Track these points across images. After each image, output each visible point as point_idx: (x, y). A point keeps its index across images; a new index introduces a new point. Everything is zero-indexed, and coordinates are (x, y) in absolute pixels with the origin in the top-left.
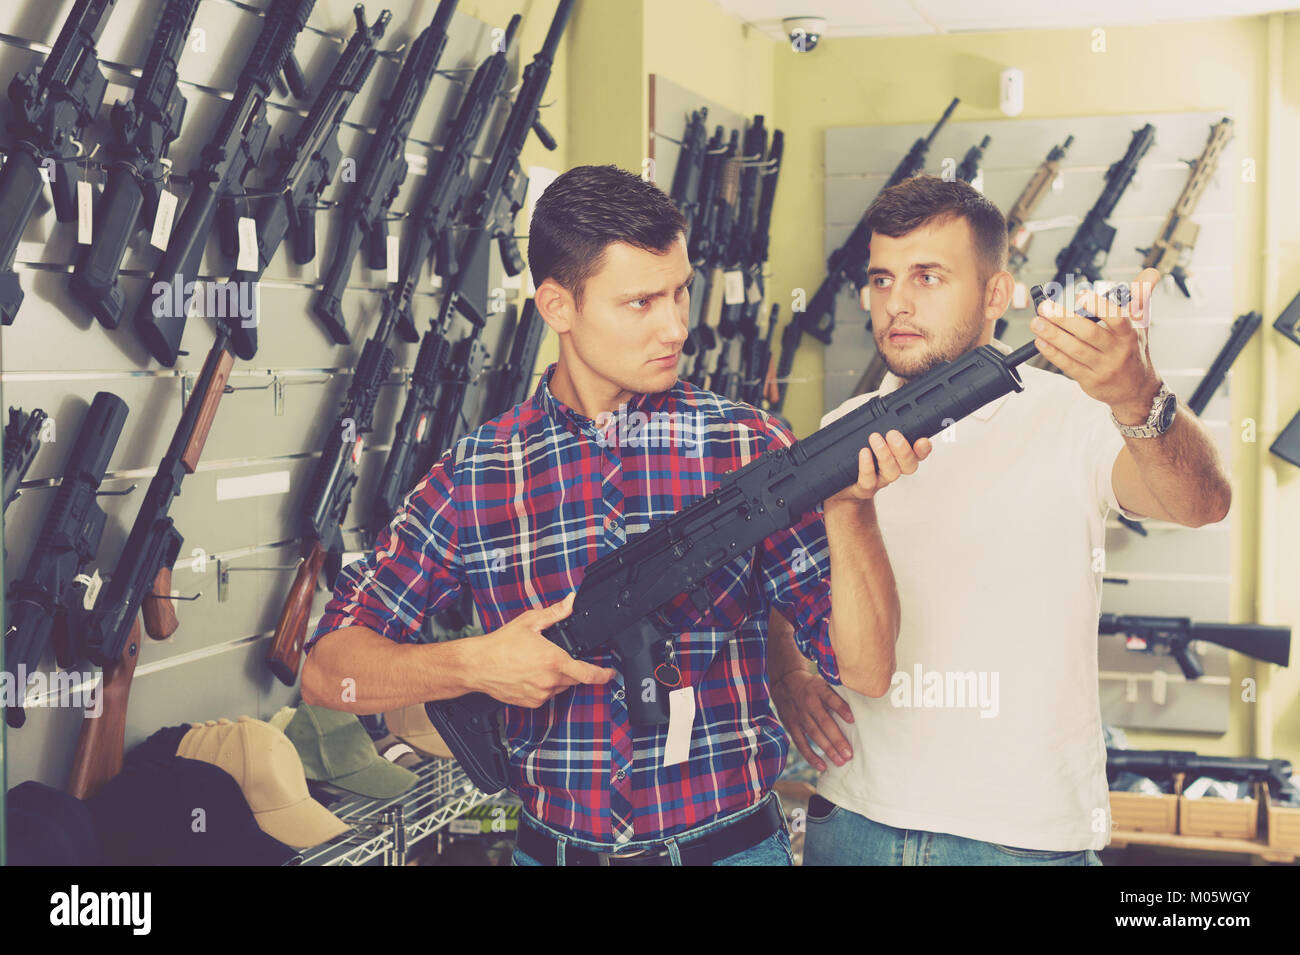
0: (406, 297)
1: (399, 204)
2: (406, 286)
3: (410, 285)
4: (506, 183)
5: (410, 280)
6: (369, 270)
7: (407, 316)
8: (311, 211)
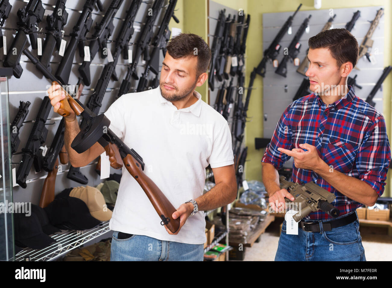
0: (134, 67)
1: (132, 40)
2: (134, 64)
3: (135, 64)
4: (164, 33)
5: (135, 62)
6: (123, 59)
7: (135, 72)
8: (106, 44)
